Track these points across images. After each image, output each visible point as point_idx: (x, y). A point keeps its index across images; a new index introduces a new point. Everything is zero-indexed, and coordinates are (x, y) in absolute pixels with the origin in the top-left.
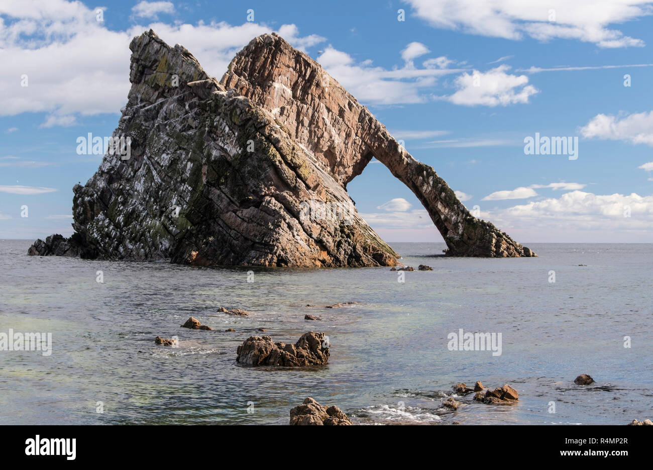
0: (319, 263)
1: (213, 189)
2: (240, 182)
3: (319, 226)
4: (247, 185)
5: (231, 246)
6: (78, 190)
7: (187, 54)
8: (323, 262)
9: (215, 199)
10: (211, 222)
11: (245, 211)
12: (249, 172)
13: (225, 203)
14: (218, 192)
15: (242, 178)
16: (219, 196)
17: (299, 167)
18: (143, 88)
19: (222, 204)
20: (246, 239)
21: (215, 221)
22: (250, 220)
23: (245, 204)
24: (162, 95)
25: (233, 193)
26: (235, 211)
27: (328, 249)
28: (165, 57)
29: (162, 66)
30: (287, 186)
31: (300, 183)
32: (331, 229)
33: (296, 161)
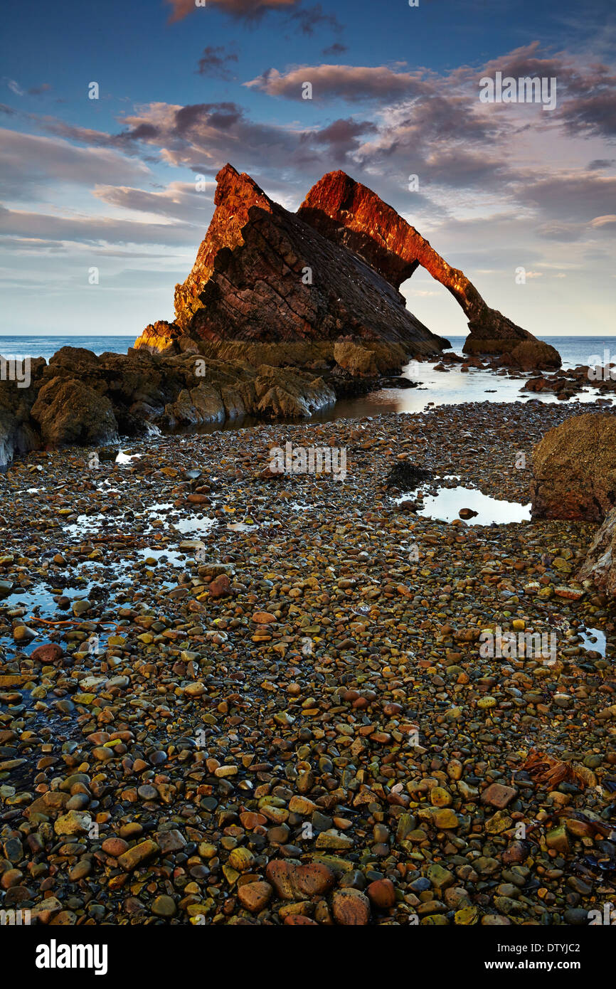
0: (303, 336)
1: (219, 275)
2: (238, 269)
3: (303, 305)
4: (243, 271)
5: (232, 320)
6: (178, 288)
8: (307, 334)
9: (220, 283)
10: (217, 302)
11: (243, 292)
12: (245, 261)
13: (228, 286)
14: (222, 277)
15: (241, 265)
16: (223, 281)
17: (286, 254)
18: (221, 208)
19: (224, 288)
20: (243, 315)
21: (220, 302)
22: (246, 300)
23: (242, 286)
24: (232, 213)
25: (233, 278)
26: (235, 294)
27: (312, 324)
28: (234, 184)
29: (233, 190)
30: (275, 271)
31: (286, 269)
32: (315, 307)
33: (283, 251)
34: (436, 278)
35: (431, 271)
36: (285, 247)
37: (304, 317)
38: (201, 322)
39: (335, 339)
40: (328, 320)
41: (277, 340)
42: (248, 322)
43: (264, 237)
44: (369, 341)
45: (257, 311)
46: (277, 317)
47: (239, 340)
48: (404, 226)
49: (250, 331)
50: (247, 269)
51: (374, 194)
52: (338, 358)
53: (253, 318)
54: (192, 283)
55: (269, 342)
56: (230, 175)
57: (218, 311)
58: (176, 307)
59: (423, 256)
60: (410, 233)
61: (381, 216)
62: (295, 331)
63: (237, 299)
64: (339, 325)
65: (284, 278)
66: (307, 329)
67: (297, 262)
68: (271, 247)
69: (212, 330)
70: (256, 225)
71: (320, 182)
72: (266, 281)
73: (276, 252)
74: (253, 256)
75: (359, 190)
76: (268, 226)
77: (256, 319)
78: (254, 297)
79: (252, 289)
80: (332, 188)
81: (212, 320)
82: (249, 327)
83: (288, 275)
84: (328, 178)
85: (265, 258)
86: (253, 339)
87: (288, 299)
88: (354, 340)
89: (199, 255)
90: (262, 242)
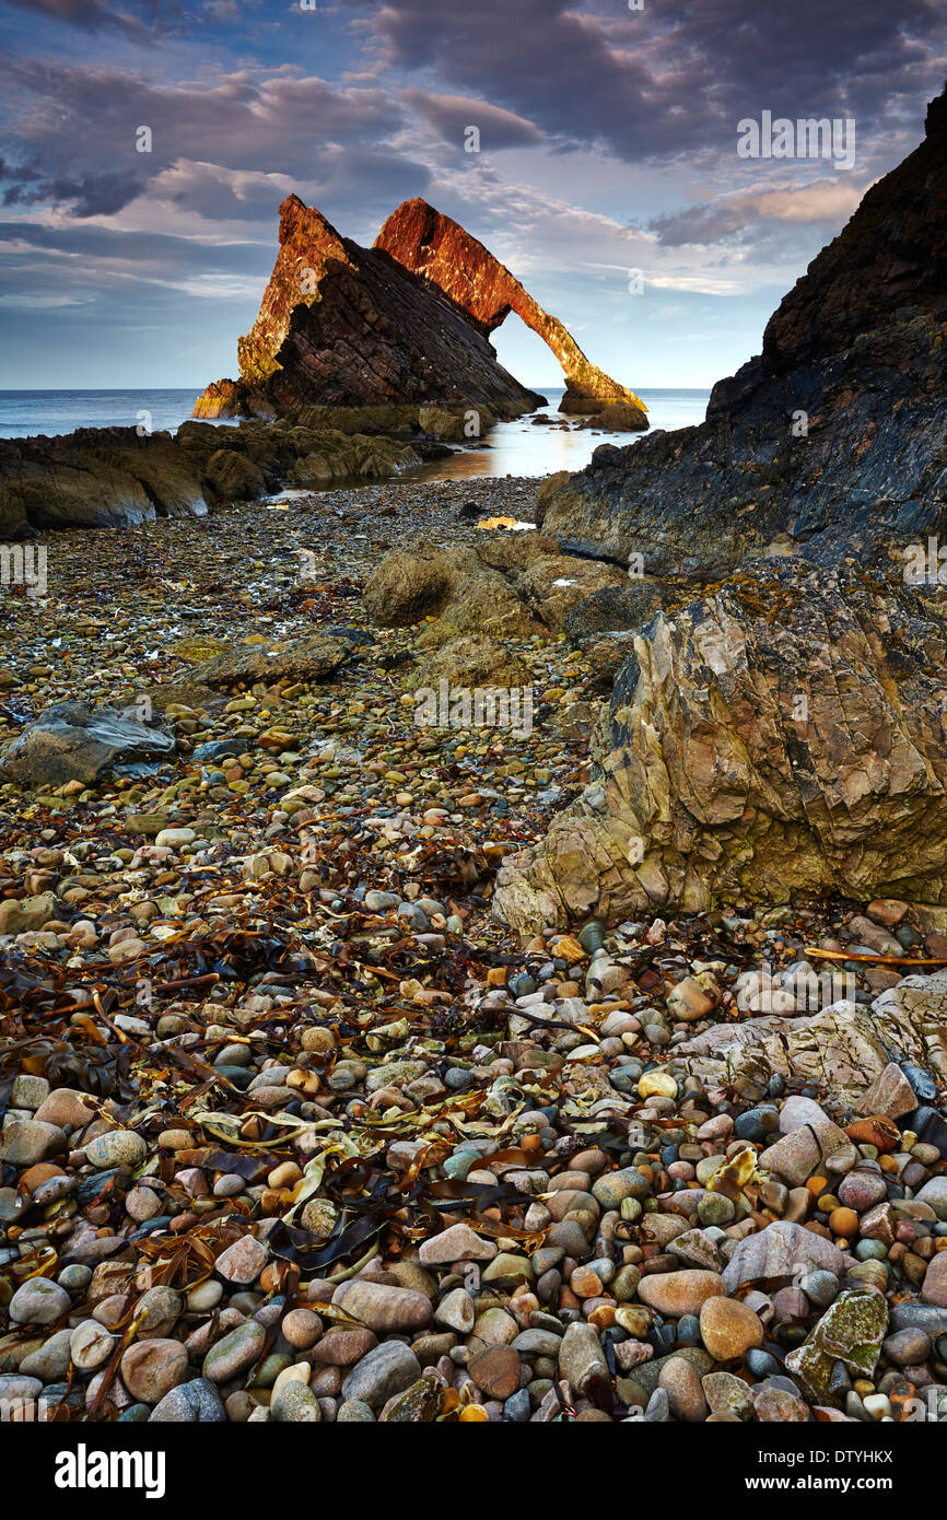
0: (386, 399)
1: (297, 334)
2: (316, 328)
4: (321, 330)
5: (312, 383)
6: (241, 340)
7: (320, 217)
8: (390, 397)
9: (297, 342)
10: (295, 363)
11: (322, 353)
12: (323, 319)
13: (306, 346)
14: (300, 336)
15: (319, 323)
16: (301, 340)
17: (366, 312)
18: (287, 247)
19: (302, 348)
20: (323, 378)
21: (299, 363)
22: (325, 362)
23: (321, 346)
24: (300, 254)
25: (311, 337)
26: (314, 354)
27: (395, 387)
28: (302, 219)
29: (300, 227)
30: (355, 330)
31: (367, 327)
32: (398, 368)
33: (363, 308)
34: (530, 326)
35: (524, 318)
36: (366, 303)
37: (386, 379)
38: (279, 384)
39: (420, 403)
40: (411, 382)
41: (360, 405)
42: (329, 385)
43: (342, 292)
44: (454, 406)
45: (337, 373)
46: (359, 379)
47: (320, 403)
48: (492, 265)
49: (331, 394)
50: (325, 328)
51: (458, 227)
52: (423, 424)
53: (334, 382)
54: (258, 335)
55: (352, 406)
56: (295, 208)
57: (296, 373)
58: (241, 363)
59: (513, 301)
60: (501, 273)
61: (467, 254)
62: (378, 394)
63: (317, 360)
64: (423, 387)
65: (365, 337)
66: (390, 392)
67: (379, 319)
68: (350, 303)
69: (291, 393)
70: (334, 279)
71: (396, 212)
72: (346, 340)
73: (355, 309)
74: (332, 313)
75: (441, 222)
76: (346, 281)
77: (337, 382)
78: (334, 359)
79: (331, 349)
80: (411, 220)
81: (290, 382)
82: (330, 391)
83: (369, 334)
84: (406, 207)
85: (344, 315)
86: (335, 403)
87: (370, 360)
88: (439, 405)
89: (264, 302)
90: (341, 299)
